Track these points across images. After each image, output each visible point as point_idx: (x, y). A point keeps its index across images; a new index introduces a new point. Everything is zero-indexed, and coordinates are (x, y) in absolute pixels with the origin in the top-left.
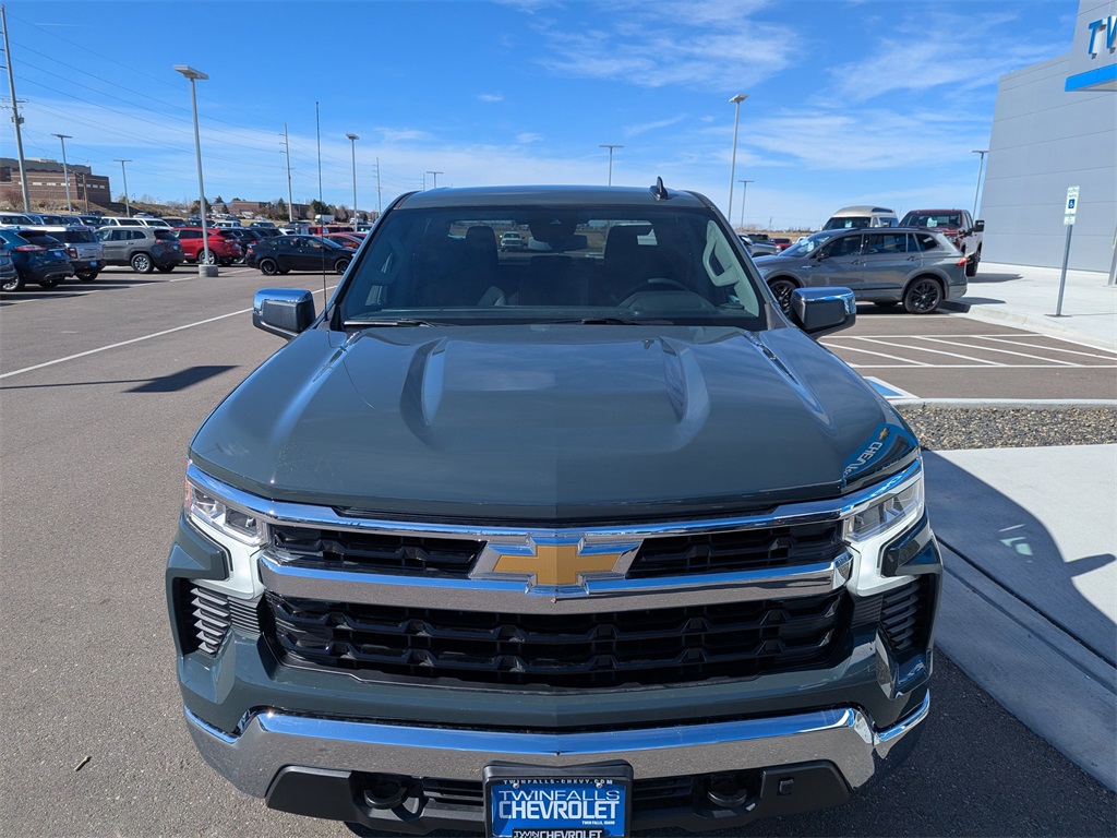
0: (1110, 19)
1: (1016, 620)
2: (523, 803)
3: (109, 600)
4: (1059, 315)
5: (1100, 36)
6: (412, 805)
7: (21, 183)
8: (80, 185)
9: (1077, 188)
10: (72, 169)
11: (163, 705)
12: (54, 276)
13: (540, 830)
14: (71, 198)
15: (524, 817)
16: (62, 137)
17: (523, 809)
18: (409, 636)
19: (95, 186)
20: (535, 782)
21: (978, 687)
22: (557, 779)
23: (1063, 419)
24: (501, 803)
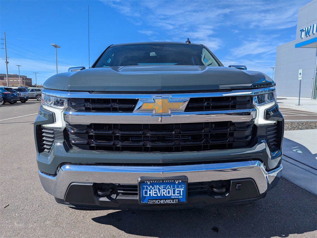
0: (306, 29)
1: (301, 168)
2: (151, 190)
3: (20, 168)
4: (299, 105)
5: (303, 33)
6: (114, 196)
7: (7, 80)
8: (23, 81)
9: (301, 70)
10: (21, 77)
11: (34, 192)
12: (14, 101)
13: (157, 200)
14: (21, 84)
15: (151, 195)
16: (19, 66)
17: (151, 193)
18: (114, 146)
19: (28, 81)
20: (155, 182)
21: (292, 183)
22: (163, 180)
23: (305, 125)
24: (144, 191)
